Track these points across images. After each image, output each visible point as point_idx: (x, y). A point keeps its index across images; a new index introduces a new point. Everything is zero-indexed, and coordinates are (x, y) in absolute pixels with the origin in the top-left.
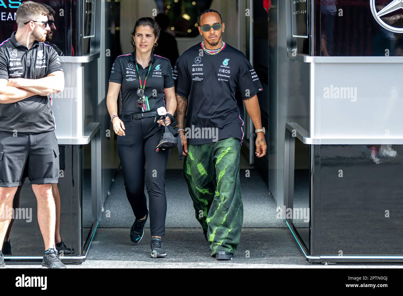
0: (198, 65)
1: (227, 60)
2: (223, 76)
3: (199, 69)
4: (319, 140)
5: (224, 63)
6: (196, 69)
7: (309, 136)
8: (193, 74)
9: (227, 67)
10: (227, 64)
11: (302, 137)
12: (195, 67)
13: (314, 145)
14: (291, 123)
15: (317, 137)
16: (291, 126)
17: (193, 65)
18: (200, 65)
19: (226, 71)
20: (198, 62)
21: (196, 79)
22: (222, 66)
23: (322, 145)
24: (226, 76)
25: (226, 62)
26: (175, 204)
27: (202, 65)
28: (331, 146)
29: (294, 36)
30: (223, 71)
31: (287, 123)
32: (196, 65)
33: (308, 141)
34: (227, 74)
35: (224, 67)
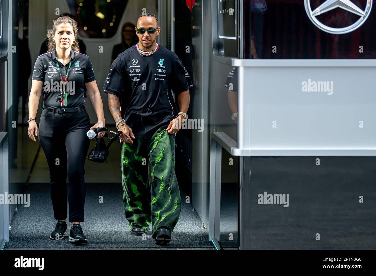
0: (135, 66)
1: (162, 60)
2: (159, 75)
3: (137, 70)
4: (248, 151)
5: (159, 63)
6: (134, 70)
7: (237, 146)
8: (131, 75)
9: (162, 67)
10: (162, 64)
11: (230, 148)
12: (132, 68)
13: (243, 157)
14: (217, 132)
15: (246, 149)
16: (217, 135)
17: (130, 67)
18: (138, 66)
19: (162, 71)
20: (135, 63)
21: (134, 80)
22: (158, 66)
23: (252, 157)
24: (163, 75)
25: (161, 62)
26: (90, 222)
27: (140, 66)
28: (261, 158)
29: (220, 37)
30: (160, 71)
31: (213, 132)
32: (133, 67)
33: (237, 152)
34: (163, 74)
35: (160, 67)
